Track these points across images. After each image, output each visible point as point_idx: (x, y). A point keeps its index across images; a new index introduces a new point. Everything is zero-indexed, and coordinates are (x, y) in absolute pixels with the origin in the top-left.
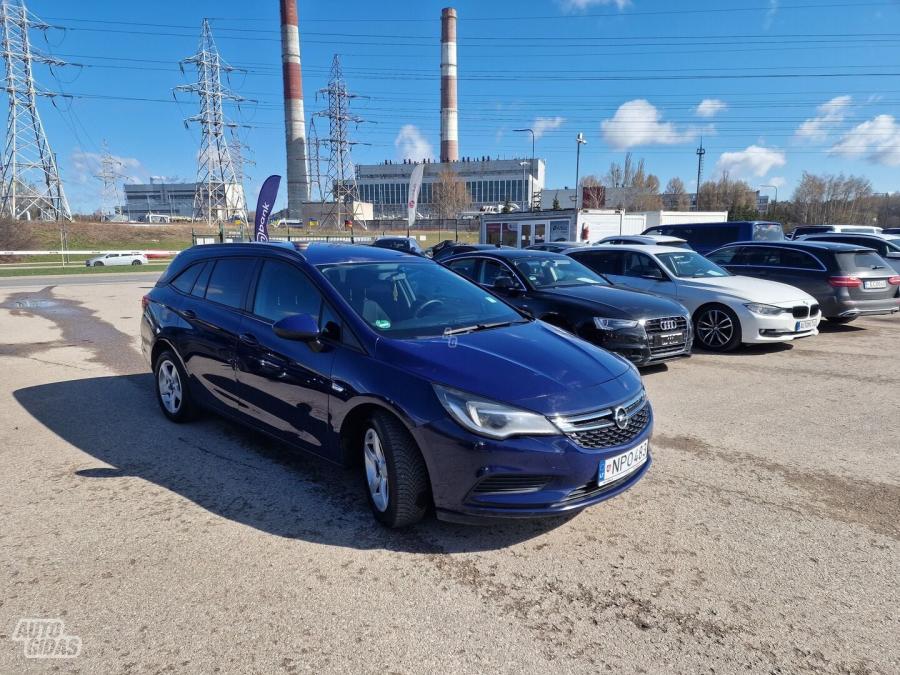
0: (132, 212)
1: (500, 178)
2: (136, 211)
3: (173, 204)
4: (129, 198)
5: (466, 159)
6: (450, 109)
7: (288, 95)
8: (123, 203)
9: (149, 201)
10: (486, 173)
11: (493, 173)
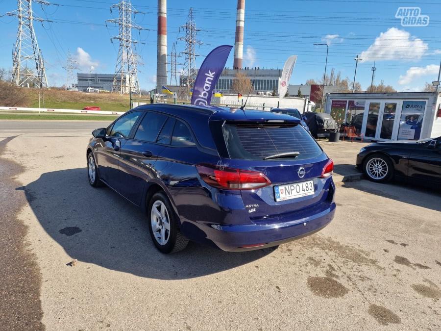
0: (80, 87)
1: (264, 78)
2: (83, 87)
3: (101, 84)
4: (79, 80)
5: (247, 68)
6: (240, 43)
7: (160, 32)
8: (76, 82)
9: (89, 81)
10: (256, 76)
11: (260, 76)
